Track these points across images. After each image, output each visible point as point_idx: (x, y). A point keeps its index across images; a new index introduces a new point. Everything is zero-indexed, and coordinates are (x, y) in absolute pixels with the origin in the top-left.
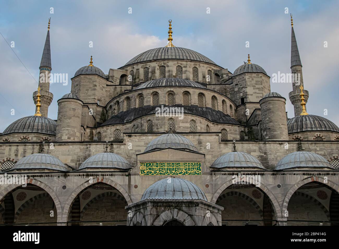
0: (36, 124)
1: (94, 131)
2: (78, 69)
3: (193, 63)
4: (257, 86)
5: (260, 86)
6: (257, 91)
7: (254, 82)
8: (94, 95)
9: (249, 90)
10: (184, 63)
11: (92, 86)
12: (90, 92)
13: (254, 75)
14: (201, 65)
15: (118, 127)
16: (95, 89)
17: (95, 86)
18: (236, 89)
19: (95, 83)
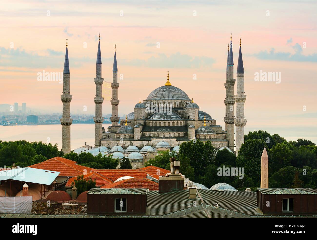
0: (127, 130)
1: (143, 132)
2: (136, 104)
3: (174, 101)
4: (193, 113)
5: (194, 113)
6: (193, 114)
7: (192, 111)
8: (142, 115)
9: (191, 114)
10: (171, 101)
11: (141, 112)
12: (141, 114)
13: (192, 109)
14: (177, 101)
15: (150, 132)
16: (142, 113)
17: (142, 112)
18: (187, 113)
19: (142, 111)
